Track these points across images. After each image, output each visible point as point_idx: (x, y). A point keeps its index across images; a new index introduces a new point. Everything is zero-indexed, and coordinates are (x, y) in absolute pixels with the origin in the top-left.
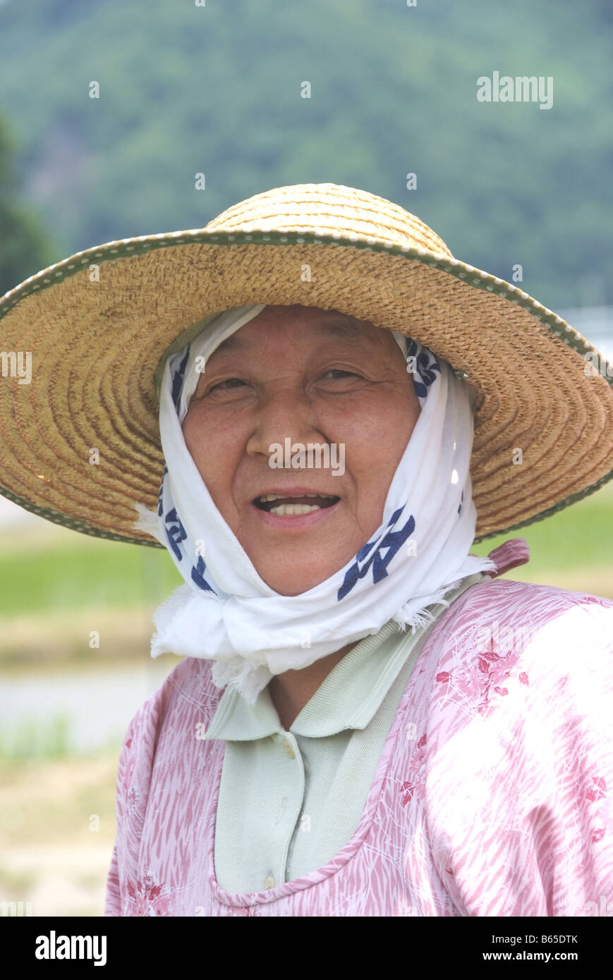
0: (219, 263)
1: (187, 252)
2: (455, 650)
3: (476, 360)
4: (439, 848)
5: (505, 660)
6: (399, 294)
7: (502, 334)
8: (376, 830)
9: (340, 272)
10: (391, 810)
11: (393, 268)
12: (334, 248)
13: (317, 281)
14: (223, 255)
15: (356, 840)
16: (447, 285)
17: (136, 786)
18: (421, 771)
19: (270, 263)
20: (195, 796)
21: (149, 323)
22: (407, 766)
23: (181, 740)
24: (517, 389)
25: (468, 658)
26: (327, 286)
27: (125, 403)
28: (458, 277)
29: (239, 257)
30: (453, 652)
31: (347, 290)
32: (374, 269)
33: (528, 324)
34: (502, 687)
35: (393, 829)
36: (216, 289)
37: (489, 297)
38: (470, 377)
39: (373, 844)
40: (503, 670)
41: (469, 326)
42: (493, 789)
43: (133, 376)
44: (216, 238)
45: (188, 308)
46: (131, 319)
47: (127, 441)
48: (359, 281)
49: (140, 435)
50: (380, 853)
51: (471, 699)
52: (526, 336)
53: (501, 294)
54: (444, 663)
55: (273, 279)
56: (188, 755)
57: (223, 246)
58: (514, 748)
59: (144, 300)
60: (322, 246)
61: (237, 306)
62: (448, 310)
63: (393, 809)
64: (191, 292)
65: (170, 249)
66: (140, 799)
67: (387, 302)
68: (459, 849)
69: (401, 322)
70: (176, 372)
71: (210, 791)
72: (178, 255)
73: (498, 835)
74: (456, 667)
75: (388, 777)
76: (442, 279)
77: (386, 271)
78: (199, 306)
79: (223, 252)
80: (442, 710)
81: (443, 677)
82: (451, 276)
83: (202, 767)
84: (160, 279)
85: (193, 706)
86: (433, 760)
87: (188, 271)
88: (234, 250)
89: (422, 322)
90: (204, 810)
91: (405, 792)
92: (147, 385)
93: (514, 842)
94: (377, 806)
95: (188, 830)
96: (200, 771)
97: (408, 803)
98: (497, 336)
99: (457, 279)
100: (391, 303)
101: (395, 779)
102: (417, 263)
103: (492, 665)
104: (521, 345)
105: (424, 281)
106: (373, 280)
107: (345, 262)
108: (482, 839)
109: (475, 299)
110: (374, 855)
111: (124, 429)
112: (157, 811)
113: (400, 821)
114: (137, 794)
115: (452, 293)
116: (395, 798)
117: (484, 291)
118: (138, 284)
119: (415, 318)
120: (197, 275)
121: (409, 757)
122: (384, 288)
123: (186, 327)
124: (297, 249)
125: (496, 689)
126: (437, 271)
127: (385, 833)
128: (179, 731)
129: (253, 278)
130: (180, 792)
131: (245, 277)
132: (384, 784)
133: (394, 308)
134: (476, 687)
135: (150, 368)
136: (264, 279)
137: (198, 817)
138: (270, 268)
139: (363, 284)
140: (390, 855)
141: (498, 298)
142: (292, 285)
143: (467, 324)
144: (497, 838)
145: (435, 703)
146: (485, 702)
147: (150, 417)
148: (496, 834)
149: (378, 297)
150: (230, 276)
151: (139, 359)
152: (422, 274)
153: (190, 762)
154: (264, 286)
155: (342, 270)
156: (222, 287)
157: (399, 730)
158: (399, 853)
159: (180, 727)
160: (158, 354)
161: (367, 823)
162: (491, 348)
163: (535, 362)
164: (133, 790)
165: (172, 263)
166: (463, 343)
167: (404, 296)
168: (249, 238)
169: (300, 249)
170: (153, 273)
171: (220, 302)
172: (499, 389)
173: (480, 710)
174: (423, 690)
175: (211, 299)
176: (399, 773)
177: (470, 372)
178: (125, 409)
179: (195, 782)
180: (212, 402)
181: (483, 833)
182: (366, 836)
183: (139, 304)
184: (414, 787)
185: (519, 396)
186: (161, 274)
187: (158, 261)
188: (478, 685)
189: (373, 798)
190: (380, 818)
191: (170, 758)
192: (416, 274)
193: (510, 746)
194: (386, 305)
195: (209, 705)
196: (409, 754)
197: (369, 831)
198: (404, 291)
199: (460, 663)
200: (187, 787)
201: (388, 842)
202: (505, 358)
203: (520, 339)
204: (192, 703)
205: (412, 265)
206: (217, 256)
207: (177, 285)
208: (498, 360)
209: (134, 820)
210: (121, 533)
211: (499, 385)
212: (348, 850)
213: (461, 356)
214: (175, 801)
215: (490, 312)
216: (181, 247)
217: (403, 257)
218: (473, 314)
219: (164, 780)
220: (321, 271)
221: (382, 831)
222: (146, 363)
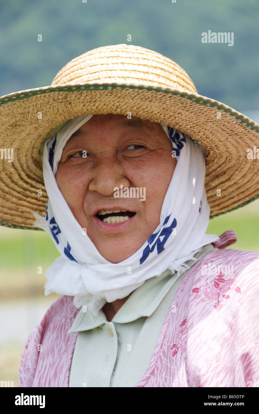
0: (68, 99)
1: (52, 95)
2: (202, 278)
3: (204, 137)
4: (194, 375)
5: (228, 282)
6: (162, 108)
7: (216, 125)
8: (157, 370)
9: (131, 100)
10: (165, 359)
11: (158, 98)
12: (127, 90)
13: (120, 105)
14: (70, 96)
15: (148, 375)
16: (187, 104)
17: (30, 364)
18: (182, 338)
19: (95, 98)
20: (59, 365)
21: (35, 128)
22: (174, 336)
23: (53, 338)
24: (226, 148)
25: (209, 281)
26: (125, 106)
27: (25, 165)
28: (192, 100)
29: (78, 96)
30: (201, 278)
31: (135, 108)
32: (148, 98)
33: (229, 120)
34: (226, 295)
35: (167, 368)
36: (68, 110)
37: (208, 109)
38: (202, 143)
39: (156, 376)
40: (227, 287)
41: (199, 122)
42: (222, 345)
43: (28, 152)
44: (66, 89)
45: (54, 119)
46: (25, 127)
47: (27, 183)
48: (141, 104)
49: (34, 179)
50: (160, 381)
51: (211, 301)
52: (229, 126)
53: (214, 107)
54: (196, 283)
55: (97, 105)
56: (57, 345)
57: (70, 92)
58: (233, 324)
59: (31, 118)
60: (121, 89)
61: (79, 116)
62: (188, 115)
63: (167, 358)
64: (55, 112)
65: (43, 95)
66: (31, 370)
67: (156, 112)
68: (204, 375)
69: (164, 120)
70: (50, 149)
71: (67, 361)
72: (47, 98)
73: (224, 369)
74: (202, 286)
75: (164, 343)
76: (183, 102)
77: (155, 98)
78: (60, 118)
79: (70, 94)
80: (195, 306)
81: (196, 290)
82: (188, 100)
83: (63, 350)
84: (39, 108)
85: (60, 321)
86: (191, 331)
87: (53, 104)
88: (75, 94)
89: (175, 121)
90: (63, 371)
91: (174, 349)
92: (36, 155)
93: (232, 372)
94: (158, 357)
95: (55, 382)
96: (62, 352)
97: (176, 355)
98: (214, 125)
99: (191, 101)
100: (159, 113)
101: (168, 343)
102: (170, 95)
103: (221, 284)
104: (226, 129)
105: (174, 102)
106: (148, 103)
107: (133, 96)
108: (216, 371)
109: (201, 110)
110: (156, 382)
111: (25, 178)
112: (40, 374)
113: (171, 364)
114: (30, 368)
115: (190, 107)
116: (168, 353)
117: (206, 106)
118: (27, 111)
119: (171, 119)
120: (58, 105)
121: (175, 332)
122: (154, 106)
123: (54, 127)
124: (108, 91)
125: (223, 296)
126: (181, 98)
127: (162, 370)
128: (53, 334)
129: (86, 105)
130: (52, 364)
131: (82, 104)
132: (162, 346)
133: (160, 115)
134: (213, 295)
135: (37, 148)
136: (92, 105)
137: (60, 374)
138: (95, 100)
139: (143, 105)
140: (164, 382)
141: (213, 109)
142: (107, 107)
143: (198, 121)
144: (223, 370)
145: (192, 303)
146: (218, 302)
147: (38, 170)
148: (223, 368)
149: (152, 110)
150: (75, 104)
151: (31, 144)
152: (173, 100)
153: (58, 348)
154: (92, 108)
155: (132, 99)
156: (71, 110)
157: (170, 319)
158: (170, 381)
159: (53, 332)
160: (40, 140)
161: (153, 366)
162: (211, 131)
163: (234, 136)
164: (28, 366)
165: (44, 101)
166: (197, 129)
167: (165, 109)
168: (83, 88)
169: (110, 91)
170: (35, 106)
171: (70, 115)
172: (217, 149)
173: (215, 306)
174: (183, 299)
175: (66, 114)
176: (170, 340)
177: (201, 141)
178: (25, 168)
179: (59, 358)
180: (70, 164)
181: (217, 368)
182: (153, 373)
183: (29, 120)
184: (179, 347)
185: (227, 152)
186: (39, 106)
187: (37, 101)
188: (214, 294)
189: (156, 353)
190: (159, 363)
191: (48, 347)
192: (170, 99)
193: (231, 323)
194: (156, 114)
195: (69, 320)
196: (176, 330)
197: (154, 370)
198: (165, 107)
199: (205, 283)
200: (55, 361)
201: (164, 375)
202: (219, 135)
203: (226, 127)
204: (60, 320)
205: (168, 96)
206: (67, 96)
207: (47, 110)
208: (215, 136)
209: (28, 381)
210: (28, 226)
211: (217, 147)
212: (143, 381)
213: (196, 135)
214: (49, 368)
215: (209, 115)
216: (48, 94)
217: (163, 93)
218: (201, 116)
219: (44, 359)
220: (122, 100)
221: (160, 369)
222: (34, 146)
